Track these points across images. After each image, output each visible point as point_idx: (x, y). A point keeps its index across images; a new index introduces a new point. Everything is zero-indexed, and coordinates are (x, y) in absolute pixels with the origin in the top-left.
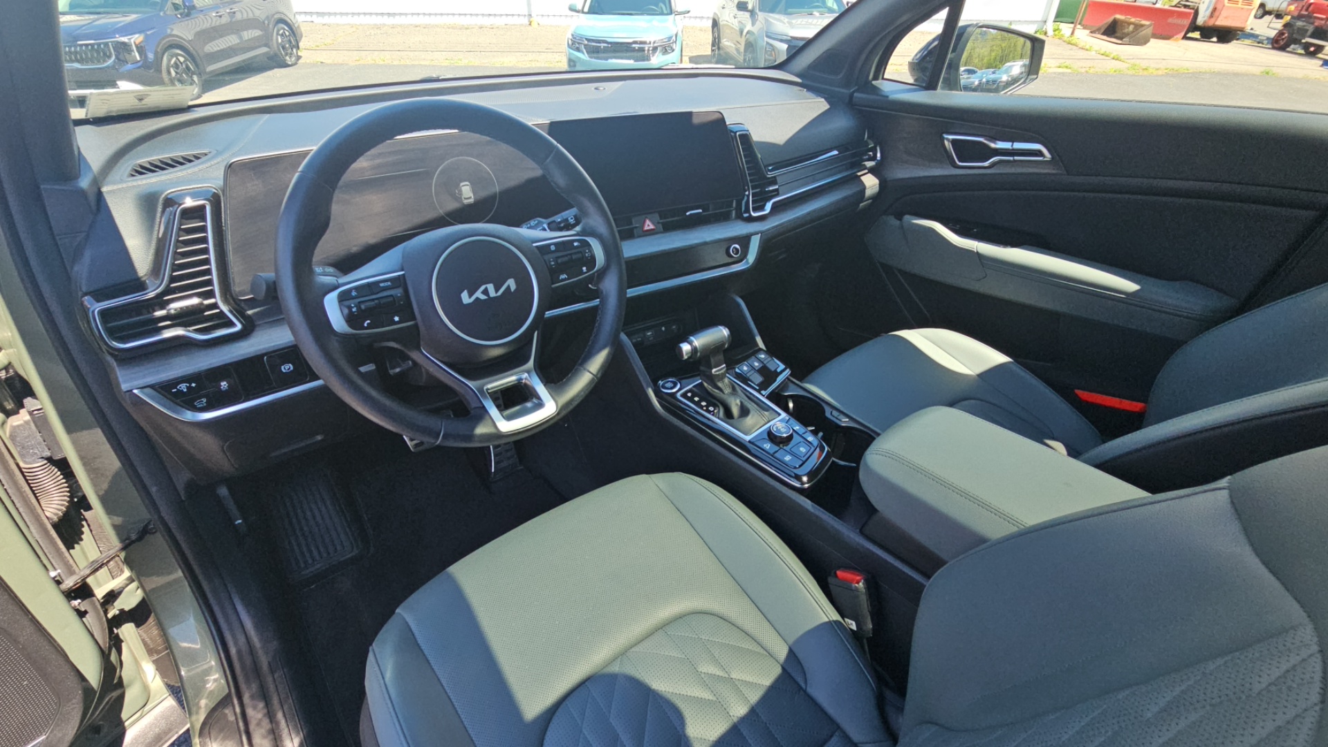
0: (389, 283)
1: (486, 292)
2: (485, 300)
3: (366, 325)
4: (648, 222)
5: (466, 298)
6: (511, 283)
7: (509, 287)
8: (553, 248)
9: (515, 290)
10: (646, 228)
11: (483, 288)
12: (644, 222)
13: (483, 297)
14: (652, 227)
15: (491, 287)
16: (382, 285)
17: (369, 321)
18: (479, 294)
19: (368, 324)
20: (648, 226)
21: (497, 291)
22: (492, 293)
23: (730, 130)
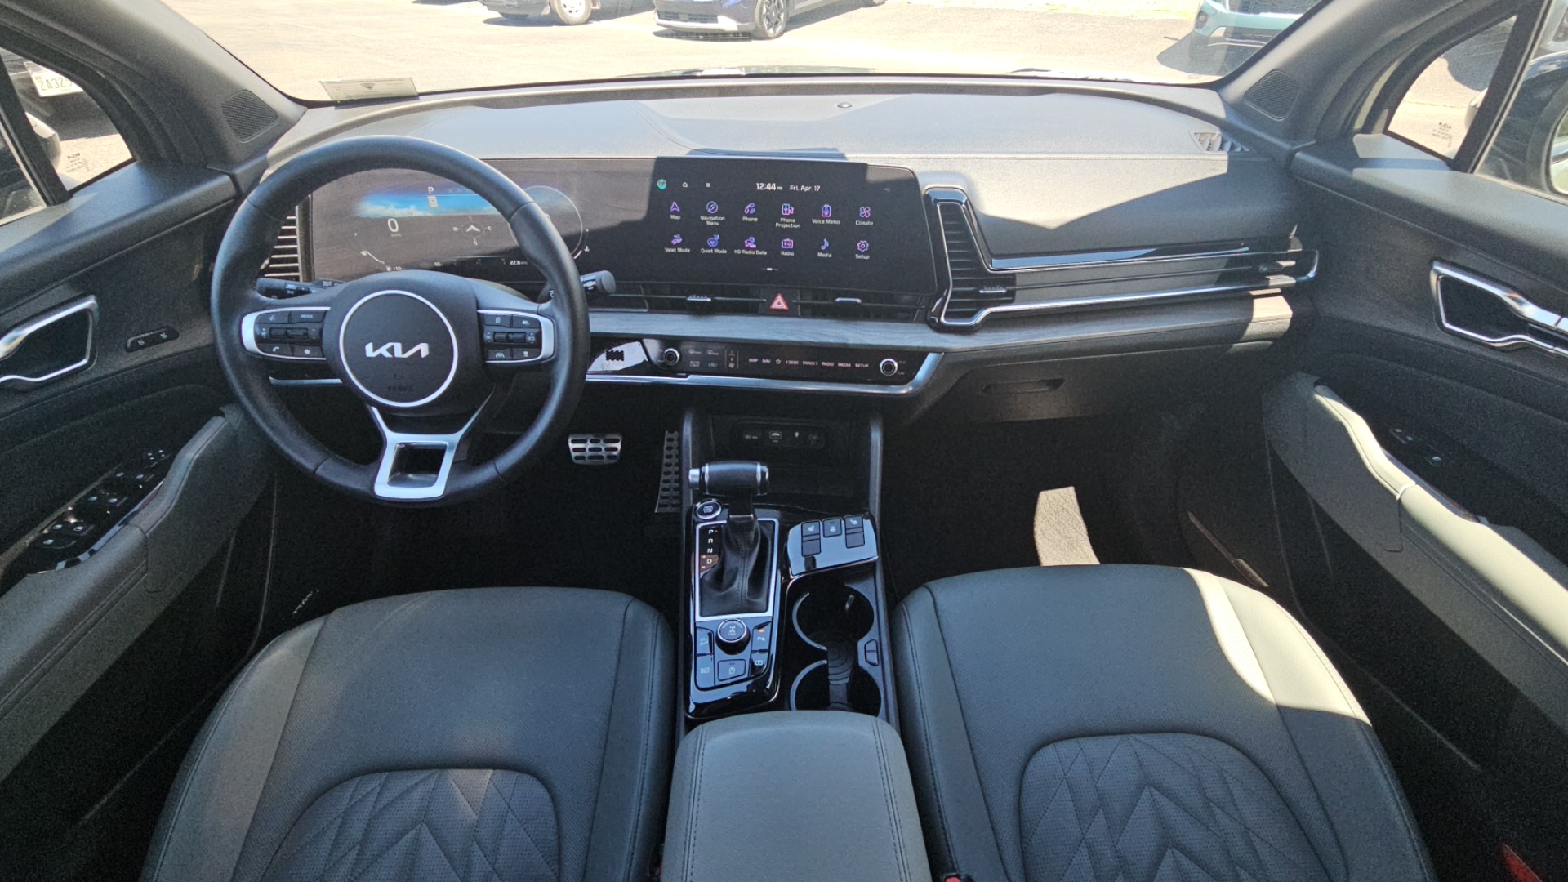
0: (311, 316)
1: (391, 350)
2: (388, 358)
3: (274, 350)
4: (779, 299)
5: (370, 351)
6: (424, 349)
7: (419, 351)
8: (498, 320)
9: (427, 357)
10: (775, 306)
11: (389, 345)
12: (774, 299)
13: (387, 355)
14: (783, 306)
15: (398, 347)
16: (303, 316)
17: (278, 348)
18: (383, 351)
19: (277, 350)
20: (779, 304)
21: (404, 352)
22: (398, 353)
23: (927, 197)
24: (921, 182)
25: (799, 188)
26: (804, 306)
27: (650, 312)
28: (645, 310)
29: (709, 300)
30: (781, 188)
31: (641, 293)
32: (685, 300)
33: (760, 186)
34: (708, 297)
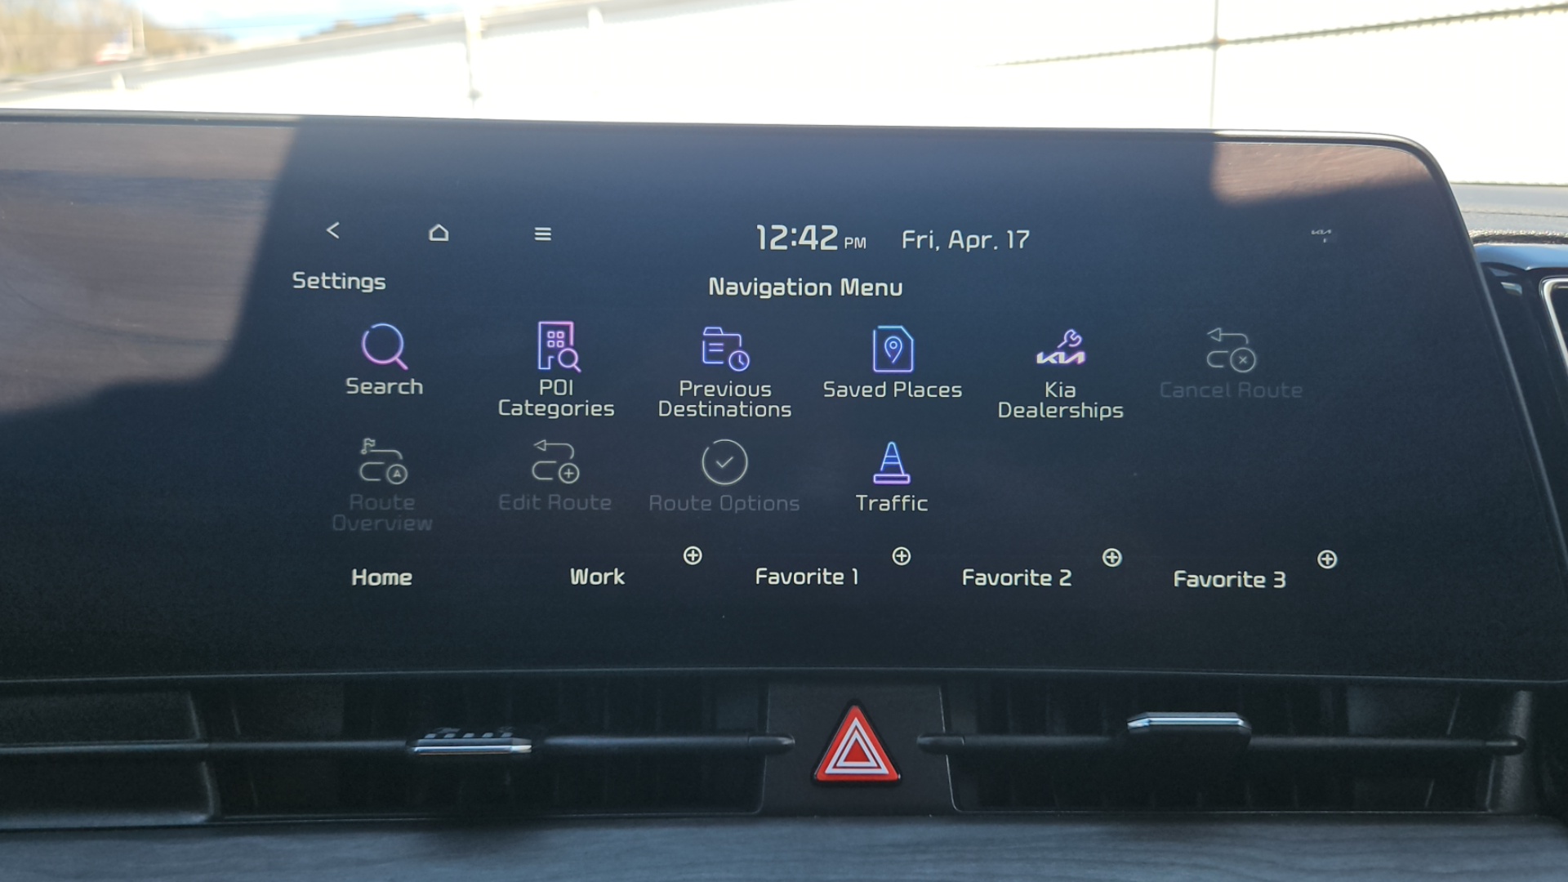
4: (856, 731)
10: (838, 765)
14: (876, 765)
20: (857, 754)
23: (1485, 265)
24: (1463, 207)
25: (942, 240)
26: (964, 759)
27: (215, 828)
28: (198, 818)
29: (522, 748)
30: (861, 243)
31: (183, 733)
32: (402, 759)
33: (771, 234)
34: (519, 734)
